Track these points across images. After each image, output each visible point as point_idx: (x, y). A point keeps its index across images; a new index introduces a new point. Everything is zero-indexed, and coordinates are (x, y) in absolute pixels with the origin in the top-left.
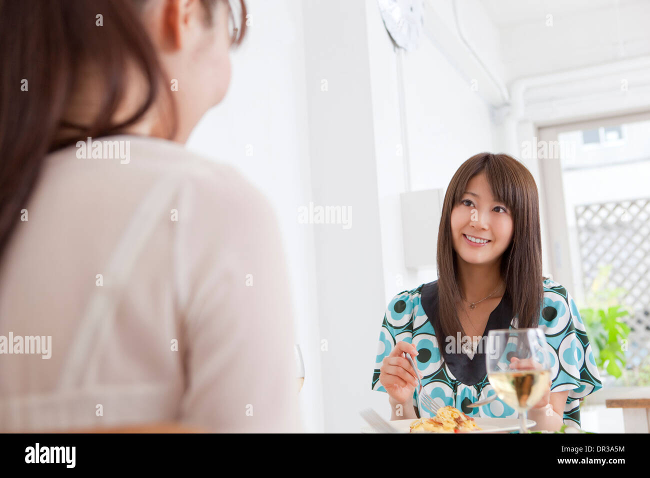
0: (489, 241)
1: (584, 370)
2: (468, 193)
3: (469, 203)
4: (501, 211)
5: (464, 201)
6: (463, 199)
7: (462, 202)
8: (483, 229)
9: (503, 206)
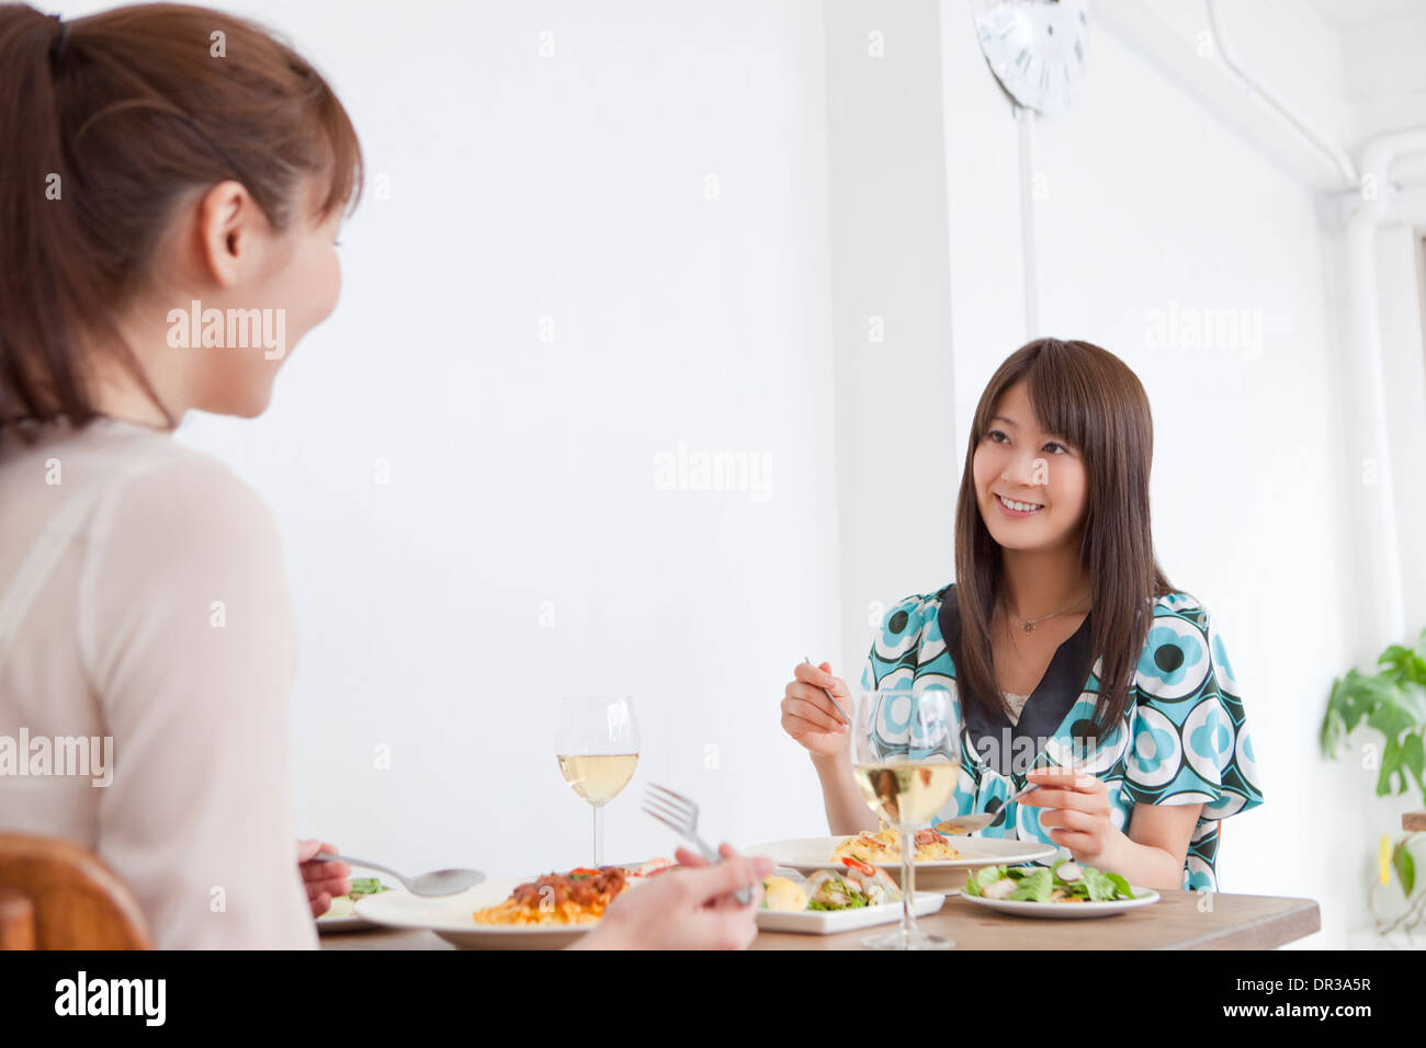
0: (1042, 507)
1: (1232, 769)
2: (998, 418)
3: (1001, 436)
4: (1059, 450)
5: (992, 434)
6: (990, 431)
7: (991, 435)
8: (1026, 486)
9: (1061, 442)
